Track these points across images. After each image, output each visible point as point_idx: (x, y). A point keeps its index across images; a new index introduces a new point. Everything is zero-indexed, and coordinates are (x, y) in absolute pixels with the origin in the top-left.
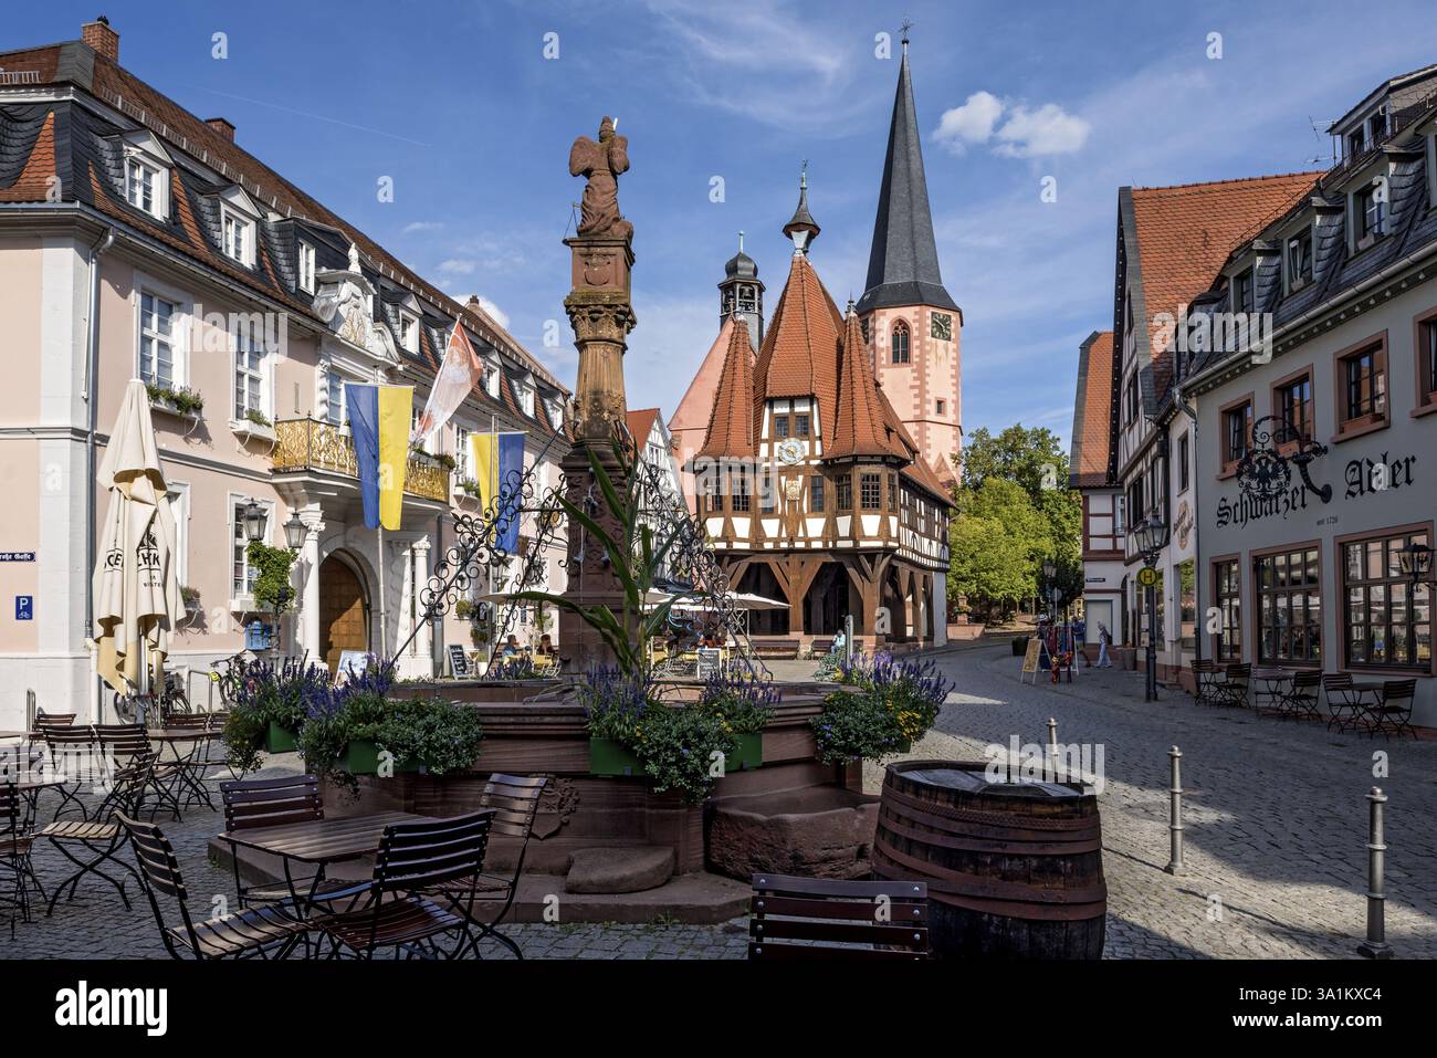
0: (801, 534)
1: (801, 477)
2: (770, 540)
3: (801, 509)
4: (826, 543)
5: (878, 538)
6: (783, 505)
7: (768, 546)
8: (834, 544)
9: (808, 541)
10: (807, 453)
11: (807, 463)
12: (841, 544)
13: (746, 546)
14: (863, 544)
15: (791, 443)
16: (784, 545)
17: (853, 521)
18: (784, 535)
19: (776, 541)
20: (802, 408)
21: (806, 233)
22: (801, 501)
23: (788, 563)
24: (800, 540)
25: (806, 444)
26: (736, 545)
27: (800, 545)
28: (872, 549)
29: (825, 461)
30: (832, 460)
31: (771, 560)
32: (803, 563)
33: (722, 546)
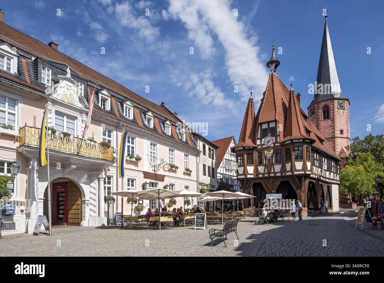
0: (272, 171)
1: (272, 150)
2: (261, 174)
3: (272, 162)
4: (282, 174)
5: (302, 170)
6: (266, 161)
7: (260, 176)
8: (285, 174)
9: (275, 173)
10: (274, 142)
11: (274, 145)
12: (287, 174)
13: (252, 176)
14: (296, 173)
15: (269, 138)
16: (266, 175)
17: (291, 165)
18: (266, 172)
19: (263, 174)
20: (272, 125)
21: (274, 64)
22: (272, 159)
23: (268, 182)
24: (272, 173)
25: (274, 138)
26: (249, 176)
27: (272, 175)
28: (299, 174)
29: (281, 143)
30: (284, 142)
31: (262, 182)
32: (273, 182)
33: (243, 177)
